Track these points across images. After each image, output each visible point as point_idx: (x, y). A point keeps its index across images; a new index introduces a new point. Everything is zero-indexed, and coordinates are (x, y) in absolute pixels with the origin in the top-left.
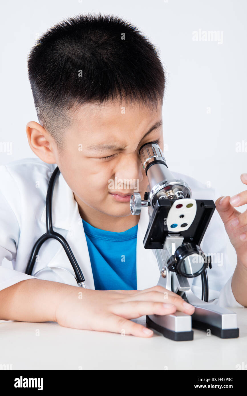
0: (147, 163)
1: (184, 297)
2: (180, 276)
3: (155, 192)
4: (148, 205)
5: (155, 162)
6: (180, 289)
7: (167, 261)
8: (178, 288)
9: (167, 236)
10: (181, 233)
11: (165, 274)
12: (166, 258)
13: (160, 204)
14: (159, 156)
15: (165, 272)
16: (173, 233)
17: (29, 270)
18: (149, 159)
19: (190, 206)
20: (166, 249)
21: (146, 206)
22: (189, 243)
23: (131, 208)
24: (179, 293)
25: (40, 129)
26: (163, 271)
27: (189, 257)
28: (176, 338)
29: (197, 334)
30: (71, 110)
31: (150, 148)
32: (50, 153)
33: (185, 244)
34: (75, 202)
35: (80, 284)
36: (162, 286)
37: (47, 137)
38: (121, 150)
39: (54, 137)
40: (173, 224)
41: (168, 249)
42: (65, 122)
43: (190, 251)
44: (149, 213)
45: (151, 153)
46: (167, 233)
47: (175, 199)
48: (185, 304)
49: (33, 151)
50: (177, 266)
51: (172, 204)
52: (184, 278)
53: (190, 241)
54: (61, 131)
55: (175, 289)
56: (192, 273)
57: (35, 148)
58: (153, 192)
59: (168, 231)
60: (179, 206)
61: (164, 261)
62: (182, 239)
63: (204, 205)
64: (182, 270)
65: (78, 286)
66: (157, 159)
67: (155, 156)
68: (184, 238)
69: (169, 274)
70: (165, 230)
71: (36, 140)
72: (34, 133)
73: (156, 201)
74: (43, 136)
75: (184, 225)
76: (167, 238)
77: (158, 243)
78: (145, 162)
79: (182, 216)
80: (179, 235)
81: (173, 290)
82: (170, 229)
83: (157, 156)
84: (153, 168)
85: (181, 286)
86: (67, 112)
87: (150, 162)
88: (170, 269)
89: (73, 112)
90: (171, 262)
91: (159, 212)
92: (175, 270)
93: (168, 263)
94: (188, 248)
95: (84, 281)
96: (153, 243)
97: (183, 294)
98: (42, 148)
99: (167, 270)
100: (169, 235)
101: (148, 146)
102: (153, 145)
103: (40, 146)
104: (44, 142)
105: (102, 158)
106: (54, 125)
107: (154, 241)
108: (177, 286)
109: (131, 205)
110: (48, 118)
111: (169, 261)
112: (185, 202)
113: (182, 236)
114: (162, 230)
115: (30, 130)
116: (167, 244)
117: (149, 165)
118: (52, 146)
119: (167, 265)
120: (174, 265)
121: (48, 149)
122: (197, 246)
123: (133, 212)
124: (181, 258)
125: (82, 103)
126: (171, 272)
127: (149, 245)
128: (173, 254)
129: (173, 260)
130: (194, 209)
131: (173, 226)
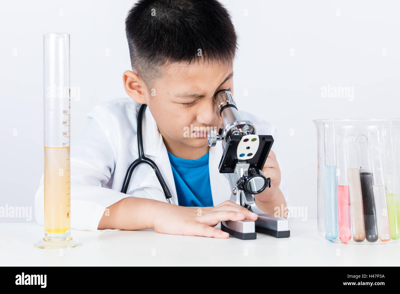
0: (221, 106)
1: (250, 209)
2: (247, 193)
3: (228, 130)
4: (222, 139)
5: (228, 105)
6: (247, 203)
7: (237, 182)
8: (245, 202)
9: (237, 163)
10: (248, 161)
11: (235, 192)
12: (236, 180)
13: (231, 139)
14: (231, 101)
15: (235, 190)
16: (242, 161)
17: (124, 190)
18: (223, 104)
19: (254, 140)
20: (236, 173)
21: (221, 140)
22: (253, 168)
23: (209, 141)
24: (246, 206)
25: (135, 77)
26: (234, 190)
27: (254, 179)
28: (243, 237)
29: (259, 236)
30: (163, 66)
31: (223, 94)
32: (142, 96)
33: (250, 169)
34: (160, 135)
35: (168, 200)
36: (233, 201)
37: (140, 82)
38: (202, 97)
39: (146, 84)
40: (242, 154)
41: (238, 173)
42: (157, 74)
43: (254, 174)
44: (223, 145)
45: (224, 98)
46: (236, 161)
47: (243, 134)
48: (250, 213)
49: (128, 93)
50: (244, 186)
51: (241, 138)
52: (250, 194)
53: (254, 167)
54: (153, 80)
55: (243, 203)
56: (256, 191)
57: (129, 91)
58: (226, 130)
59: (238, 159)
60: (246, 140)
61: (235, 182)
62: (248, 165)
63: (265, 140)
64: (248, 188)
65: (166, 202)
66: (230, 103)
67: (227, 101)
68: (250, 164)
69: (238, 192)
70: (235, 158)
71: (130, 85)
72: (129, 80)
73: (229, 137)
74: (136, 82)
75: (250, 155)
76: (237, 165)
77: (230, 168)
78: (220, 105)
79: (248, 148)
80: (246, 162)
81: (241, 204)
82: (239, 158)
83: (229, 101)
84: (226, 110)
85: (248, 201)
86: (160, 67)
87: (224, 105)
88: (239, 188)
89: (165, 68)
90: (240, 183)
91: (231, 144)
92: (243, 189)
93: (237, 183)
94: (253, 172)
95: (171, 197)
96: (226, 168)
97: (249, 207)
98: (135, 92)
99: (237, 188)
100: (238, 162)
101: (223, 92)
102: (226, 91)
103: (133, 89)
104: (136, 86)
105: (186, 104)
106: (147, 75)
107: (226, 167)
108: (245, 201)
109: (208, 139)
110: (142, 70)
111: (238, 182)
112: (250, 137)
113: (248, 163)
114: (233, 159)
115: (126, 77)
116: (237, 170)
117: (223, 108)
118: (144, 89)
119: (237, 185)
120: (242, 185)
121: (140, 92)
122: (260, 171)
123: (210, 144)
124: (248, 180)
125: (172, 62)
126: (240, 190)
127: (223, 170)
128: (242, 176)
129: (242, 181)
130: (257, 143)
131: (242, 155)
